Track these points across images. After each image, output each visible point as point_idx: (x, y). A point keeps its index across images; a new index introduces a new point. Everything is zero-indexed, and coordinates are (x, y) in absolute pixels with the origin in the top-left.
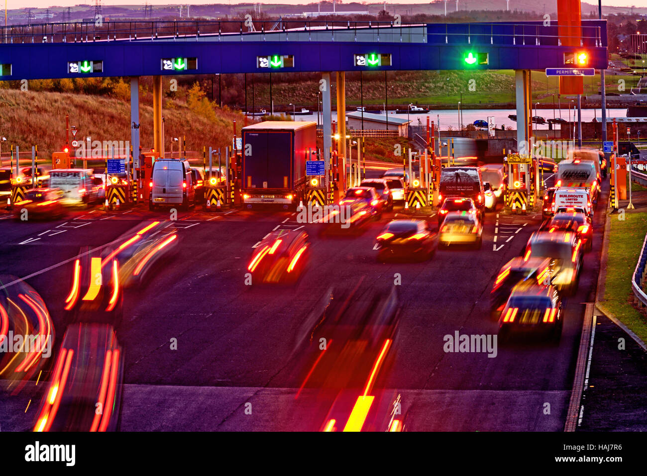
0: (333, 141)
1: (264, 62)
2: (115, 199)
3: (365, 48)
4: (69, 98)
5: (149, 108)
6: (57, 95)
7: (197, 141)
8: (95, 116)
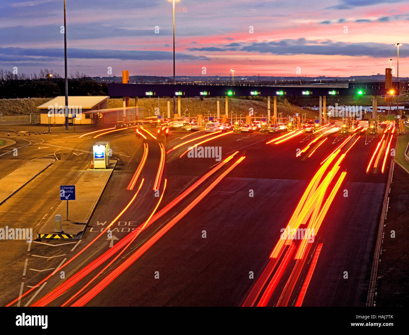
0: (322, 114)
1: (304, 93)
2: (263, 129)
3: (331, 89)
4: (251, 101)
5: (273, 105)
6: (247, 101)
7: (286, 114)
8: (258, 106)
